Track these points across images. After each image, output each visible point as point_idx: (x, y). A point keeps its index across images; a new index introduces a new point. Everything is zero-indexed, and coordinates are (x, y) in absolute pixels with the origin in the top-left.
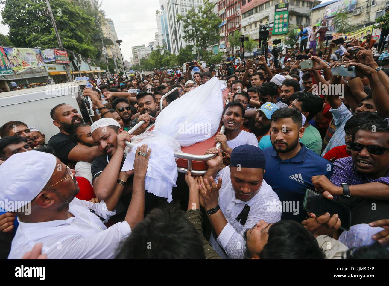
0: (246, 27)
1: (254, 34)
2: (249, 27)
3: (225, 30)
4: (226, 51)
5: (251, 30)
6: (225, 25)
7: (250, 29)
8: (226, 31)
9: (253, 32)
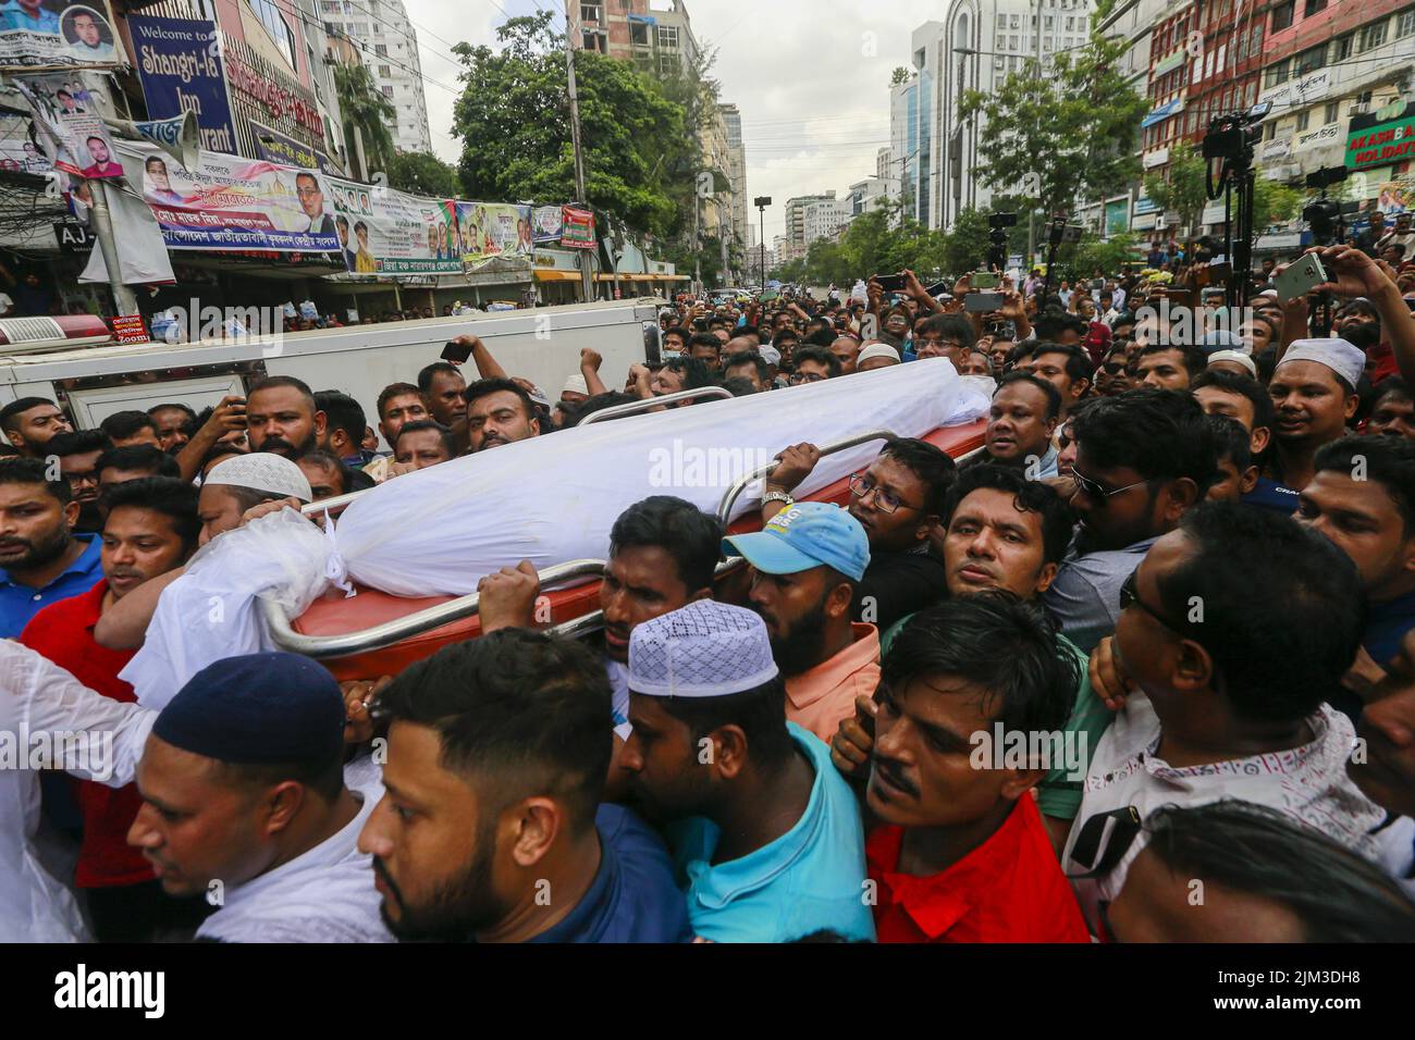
0: (1280, 125)
1: (1316, 153)
2: (1293, 121)
3: (1170, 136)
4: (1162, 227)
5: (1303, 133)
6: (1176, 116)
7: (1299, 130)
8: (1175, 140)
9: (1309, 144)
